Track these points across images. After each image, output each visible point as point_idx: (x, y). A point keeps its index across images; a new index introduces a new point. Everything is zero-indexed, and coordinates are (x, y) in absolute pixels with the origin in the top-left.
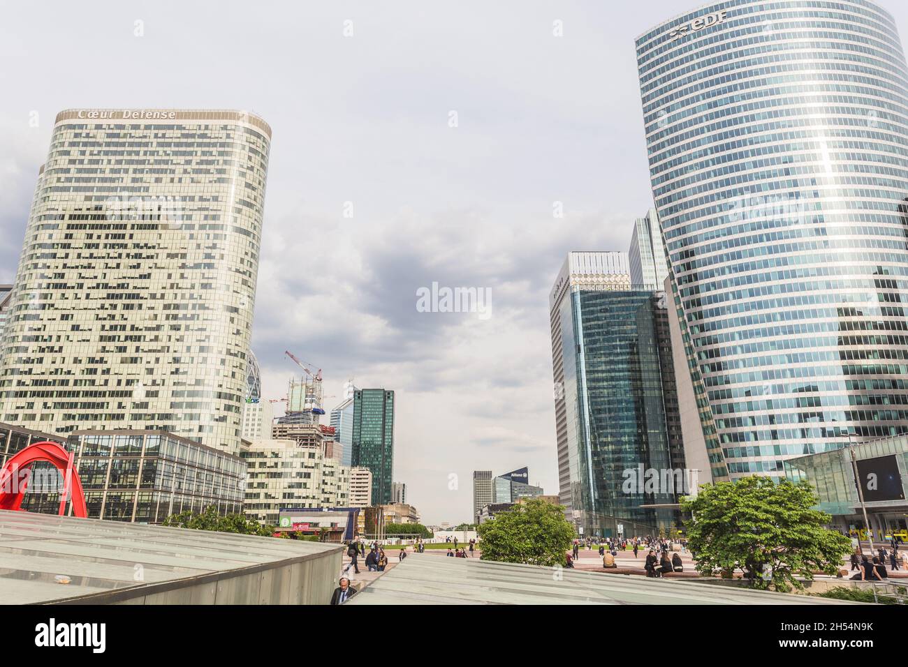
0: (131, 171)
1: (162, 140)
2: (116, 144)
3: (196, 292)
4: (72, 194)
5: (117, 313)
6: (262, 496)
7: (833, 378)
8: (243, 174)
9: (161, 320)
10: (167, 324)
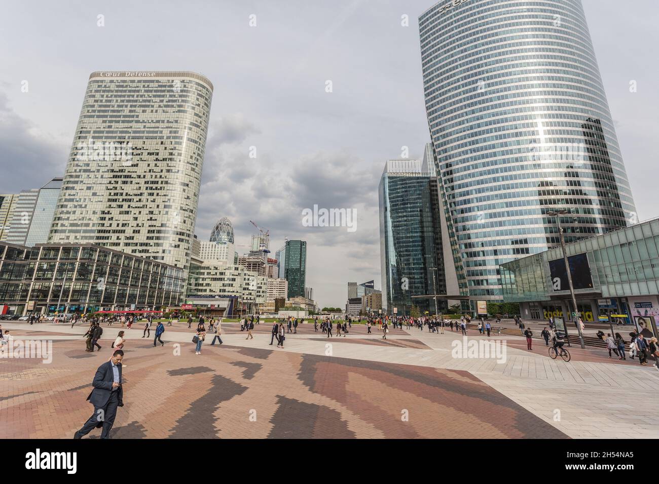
0: (129, 106)
1: (147, 89)
2: (121, 91)
3: (163, 174)
4: (96, 119)
5: (118, 186)
6: (208, 290)
7: (535, 216)
8: (193, 108)
9: (143, 190)
10: (146, 192)
